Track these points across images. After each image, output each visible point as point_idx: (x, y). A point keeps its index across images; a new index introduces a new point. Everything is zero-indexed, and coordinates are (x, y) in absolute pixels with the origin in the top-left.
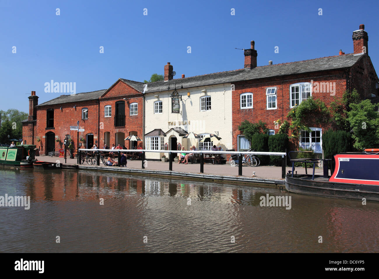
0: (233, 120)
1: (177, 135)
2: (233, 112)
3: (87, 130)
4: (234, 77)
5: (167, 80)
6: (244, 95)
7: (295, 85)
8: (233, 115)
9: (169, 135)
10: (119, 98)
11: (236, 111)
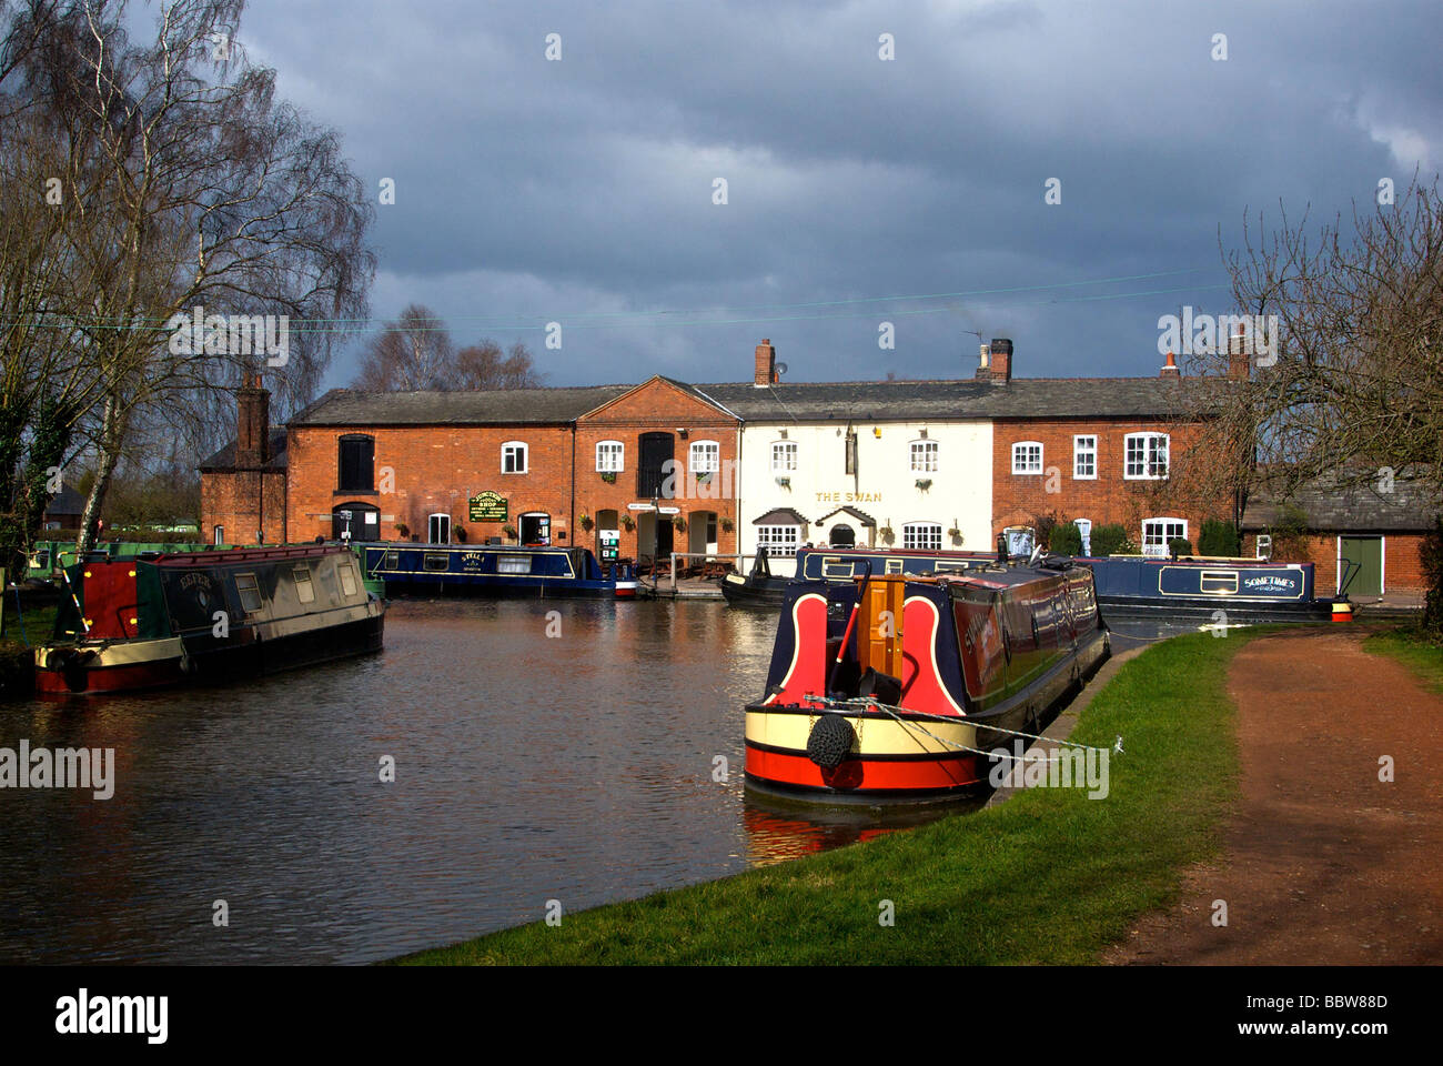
0: (996, 496)
1: (854, 523)
2: (995, 480)
3: (525, 501)
4: (983, 400)
5: (764, 383)
6: (1021, 445)
7: (1136, 435)
8: (994, 485)
9: (829, 524)
10: (656, 424)
11: (1001, 476)
